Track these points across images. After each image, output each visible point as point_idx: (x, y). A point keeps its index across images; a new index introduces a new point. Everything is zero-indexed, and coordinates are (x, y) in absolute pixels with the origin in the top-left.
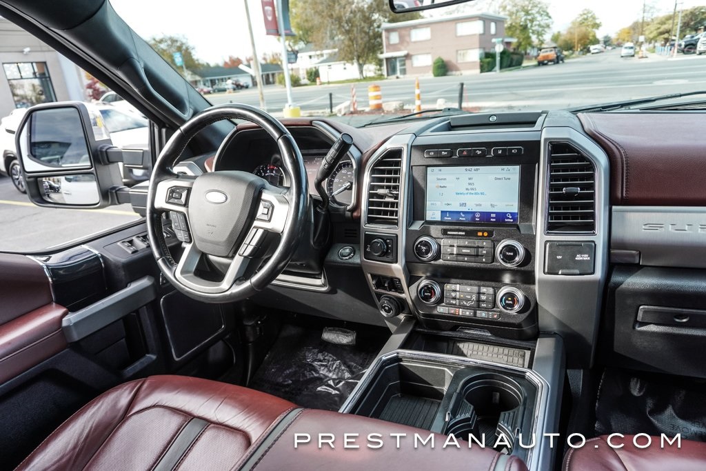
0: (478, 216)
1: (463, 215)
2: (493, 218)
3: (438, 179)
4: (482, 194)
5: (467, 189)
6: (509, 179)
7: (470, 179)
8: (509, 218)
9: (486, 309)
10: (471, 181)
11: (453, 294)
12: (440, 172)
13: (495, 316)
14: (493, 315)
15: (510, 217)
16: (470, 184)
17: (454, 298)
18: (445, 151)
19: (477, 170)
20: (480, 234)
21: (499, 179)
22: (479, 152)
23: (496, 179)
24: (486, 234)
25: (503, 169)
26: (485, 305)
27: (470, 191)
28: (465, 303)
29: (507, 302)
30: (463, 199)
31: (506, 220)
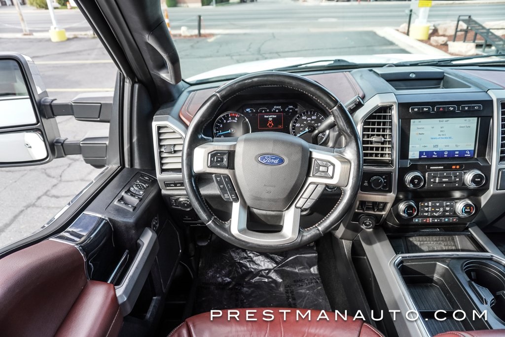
0: (446, 153)
1: (436, 154)
2: (457, 154)
3: (418, 128)
4: (450, 138)
5: (439, 135)
6: (470, 127)
7: (441, 128)
8: (467, 154)
9: (448, 216)
10: (442, 129)
11: (426, 209)
12: (419, 123)
13: (454, 220)
14: (453, 219)
15: (469, 153)
16: (441, 131)
17: (427, 212)
18: (426, 108)
19: (447, 121)
20: (454, 167)
21: (463, 127)
22: (452, 109)
23: (461, 127)
24: (458, 167)
25: (466, 120)
26: (448, 214)
27: (441, 136)
28: (435, 214)
29: (466, 210)
30: (436, 142)
31: (466, 155)
